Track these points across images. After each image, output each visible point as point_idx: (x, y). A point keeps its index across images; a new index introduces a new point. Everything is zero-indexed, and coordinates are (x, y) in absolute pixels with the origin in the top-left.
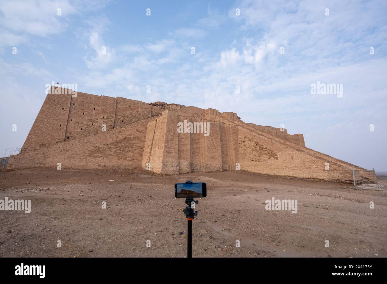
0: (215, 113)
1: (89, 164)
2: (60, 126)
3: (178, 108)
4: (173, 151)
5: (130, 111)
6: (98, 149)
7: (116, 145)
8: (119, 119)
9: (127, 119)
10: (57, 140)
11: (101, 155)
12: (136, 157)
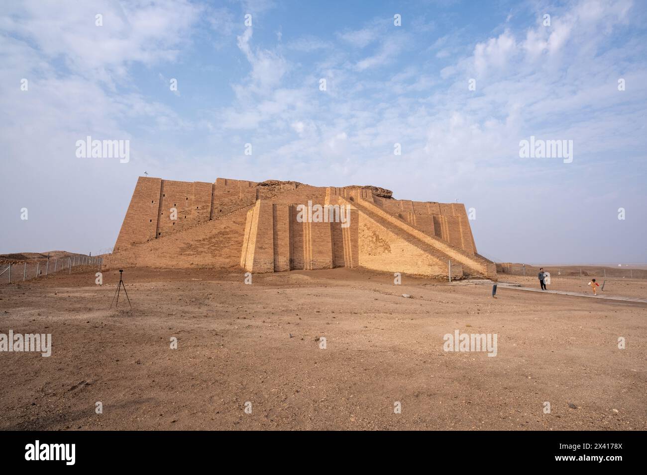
0: (338, 192)
1: (181, 263)
2: (151, 221)
3: (293, 187)
4: (267, 246)
5: (230, 198)
6: (189, 246)
7: (209, 241)
8: (216, 208)
9: (226, 207)
10: (148, 237)
11: (193, 253)
12: (233, 253)
